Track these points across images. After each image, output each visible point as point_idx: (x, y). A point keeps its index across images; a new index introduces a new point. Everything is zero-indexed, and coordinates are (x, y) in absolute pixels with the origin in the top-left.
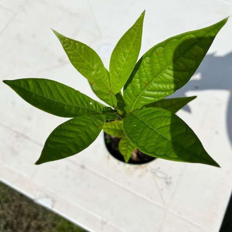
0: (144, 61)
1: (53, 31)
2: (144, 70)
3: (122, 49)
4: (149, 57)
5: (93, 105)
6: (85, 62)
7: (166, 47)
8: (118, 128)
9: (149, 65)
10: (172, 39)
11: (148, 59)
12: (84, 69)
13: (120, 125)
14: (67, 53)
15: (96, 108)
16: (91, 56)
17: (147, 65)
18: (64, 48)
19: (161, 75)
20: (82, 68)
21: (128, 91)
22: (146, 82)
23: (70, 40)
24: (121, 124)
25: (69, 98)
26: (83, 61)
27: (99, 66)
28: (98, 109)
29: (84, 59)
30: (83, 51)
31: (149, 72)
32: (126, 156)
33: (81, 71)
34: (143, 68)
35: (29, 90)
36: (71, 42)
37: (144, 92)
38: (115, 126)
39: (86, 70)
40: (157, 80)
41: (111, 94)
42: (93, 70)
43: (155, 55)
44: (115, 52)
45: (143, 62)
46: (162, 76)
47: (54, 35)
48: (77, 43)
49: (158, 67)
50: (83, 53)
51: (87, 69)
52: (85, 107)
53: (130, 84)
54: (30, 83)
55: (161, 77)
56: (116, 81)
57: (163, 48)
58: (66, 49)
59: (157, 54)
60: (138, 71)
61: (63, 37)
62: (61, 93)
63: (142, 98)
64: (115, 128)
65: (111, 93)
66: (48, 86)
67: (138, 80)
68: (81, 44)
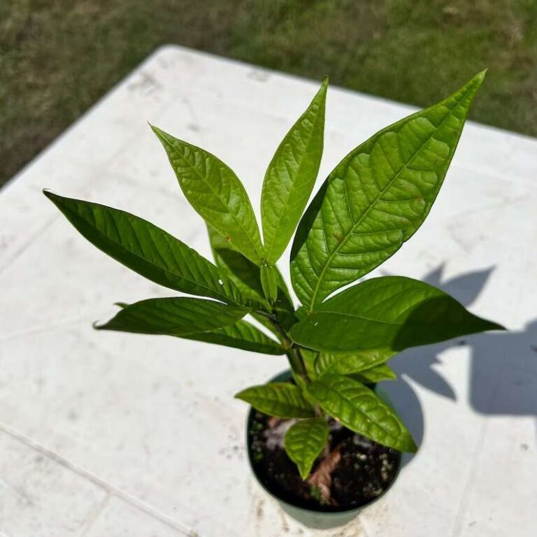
0: (332, 189)
1: (152, 127)
2: (332, 207)
3: (286, 163)
4: (342, 179)
5: (224, 287)
6: (213, 192)
7: (374, 150)
8: (281, 398)
9: (341, 196)
10: (383, 132)
11: (338, 183)
12: (209, 207)
13: (287, 393)
14: (176, 170)
15: (231, 292)
16: (223, 180)
17: (338, 195)
18: (171, 160)
19: (368, 215)
20: (204, 205)
21: (300, 262)
22: (339, 233)
23: (184, 145)
24: (289, 391)
25: (175, 263)
26: (208, 190)
27: (239, 202)
28: (235, 297)
29: (210, 186)
30: (208, 168)
31: (343, 211)
32: (302, 463)
33: (201, 210)
34: (329, 203)
35: (92, 224)
36: (186, 148)
37: (336, 259)
38: (275, 394)
39: (211, 211)
40: (360, 227)
41: (264, 267)
42: (225, 211)
43: (352, 172)
44: (273, 169)
45: (330, 190)
46: (370, 217)
47: (154, 134)
48: (196, 151)
49: (360, 196)
50: (207, 172)
51: (214, 208)
52: (208, 286)
53: (304, 245)
54: (96, 212)
55: (368, 219)
56: (275, 233)
57: (368, 156)
58: (174, 161)
59: (357, 171)
60: (320, 212)
61: (169, 138)
62: (158, 247)
63: (330, 273)
64: (274, 399)
65: (263, 264)
66: (132, 228)
67: (320, 232)
68: (205, 155)
